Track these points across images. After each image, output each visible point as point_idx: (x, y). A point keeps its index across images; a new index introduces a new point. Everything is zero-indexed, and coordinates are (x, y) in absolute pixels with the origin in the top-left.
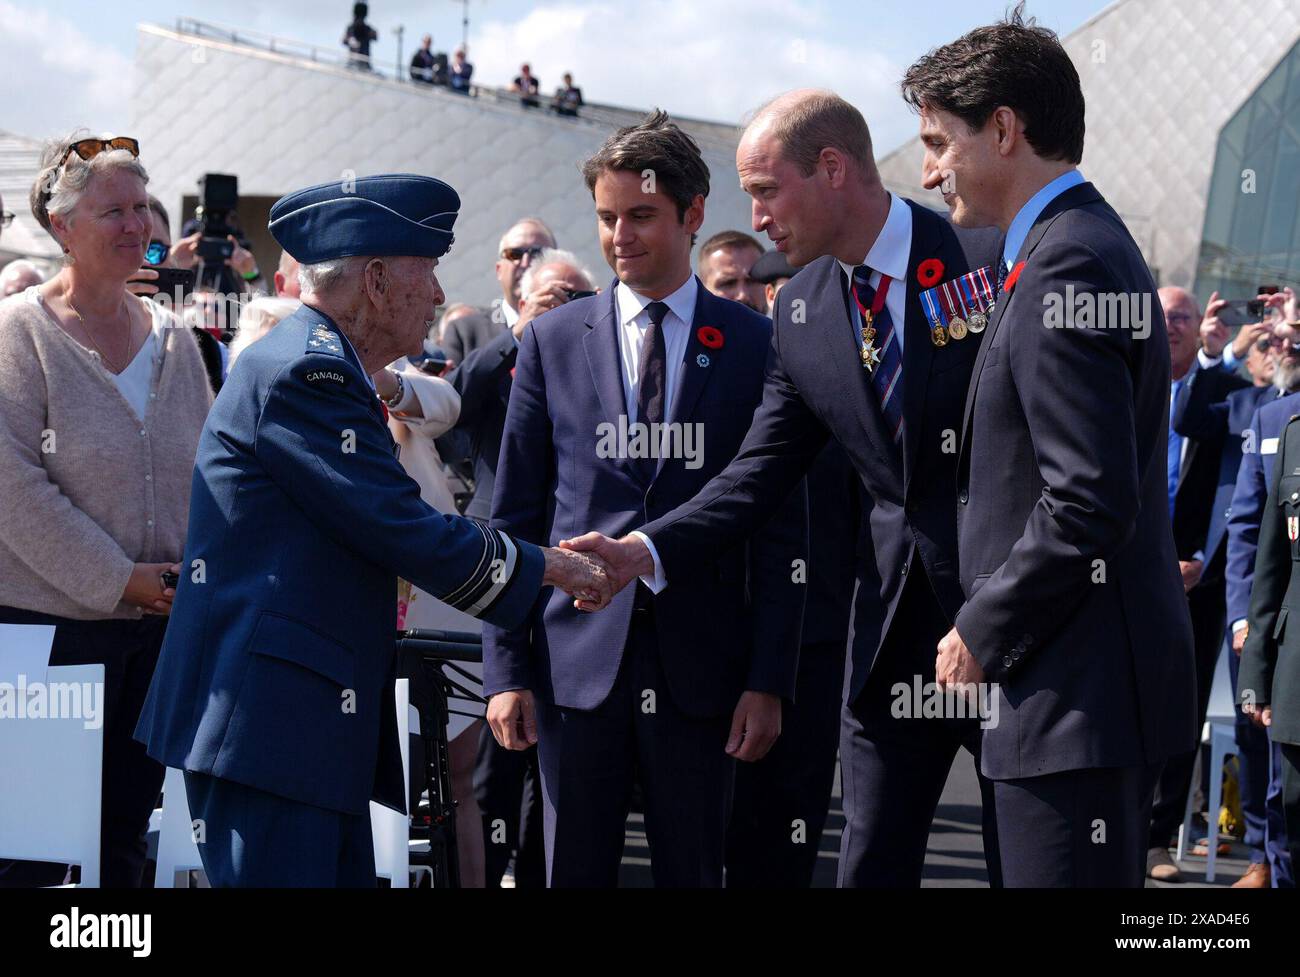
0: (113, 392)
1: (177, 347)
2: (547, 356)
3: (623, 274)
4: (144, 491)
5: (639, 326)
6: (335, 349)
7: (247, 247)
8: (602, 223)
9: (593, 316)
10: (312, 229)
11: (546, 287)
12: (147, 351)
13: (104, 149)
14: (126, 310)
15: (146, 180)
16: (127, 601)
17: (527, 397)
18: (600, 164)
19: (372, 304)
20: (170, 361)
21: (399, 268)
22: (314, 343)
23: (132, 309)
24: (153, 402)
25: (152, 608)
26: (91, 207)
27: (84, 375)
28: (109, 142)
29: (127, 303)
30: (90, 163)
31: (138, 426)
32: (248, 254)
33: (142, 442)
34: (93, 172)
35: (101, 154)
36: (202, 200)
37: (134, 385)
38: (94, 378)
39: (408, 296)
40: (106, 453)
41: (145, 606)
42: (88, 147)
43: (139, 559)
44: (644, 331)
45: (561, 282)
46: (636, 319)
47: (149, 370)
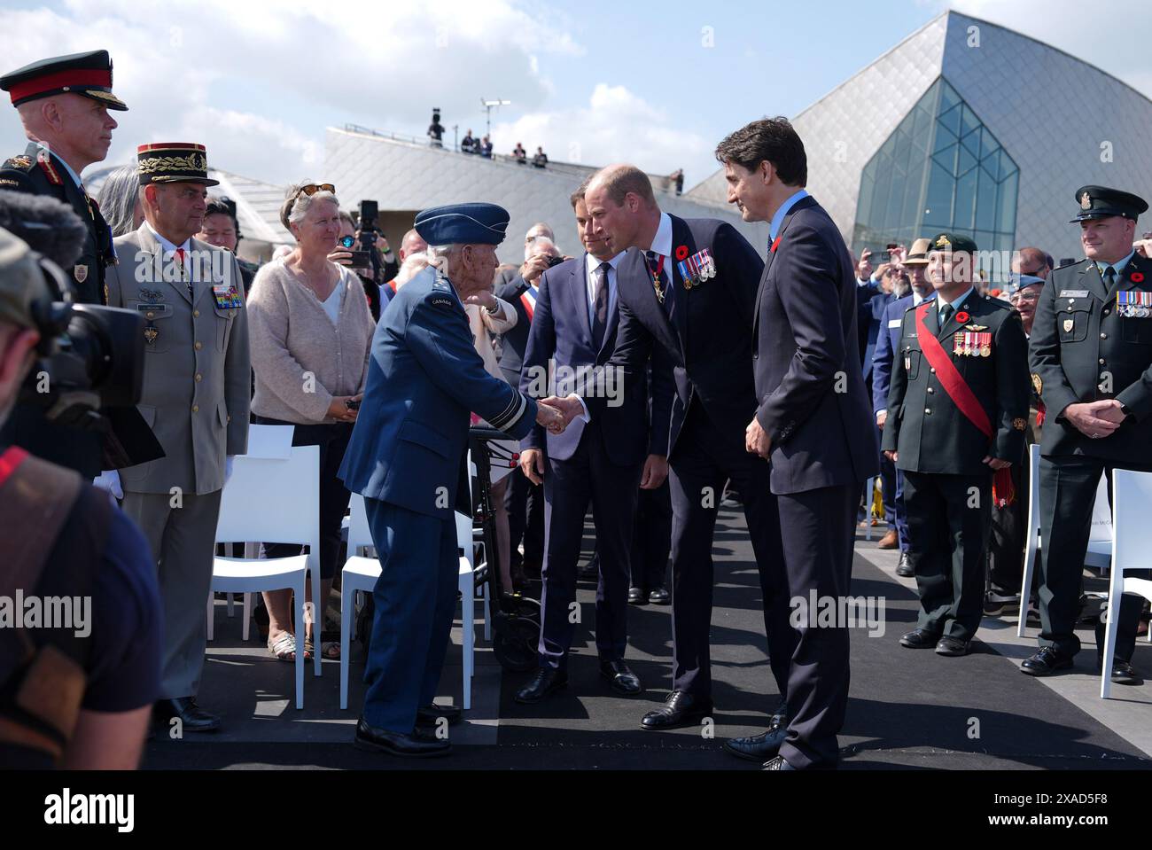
0: (321, 311)
1: (353, 287)
2: (552, 288)
3: (589, 249)
4: (337, 361)
5: (597, 274)
6: (447, 288)
7: (383, 236)
8: (579, 224)
9: (575, 269)
10: (436, 229)
11: (538, 255)
12: (338, 290)
13: (318, 190)
14: (327, 270)
15: (338, 205)
16: (329, 416)
17: (542, 308)
18: (578, 195)
19: (464, 267)
20: (349, 294)
21: (479, 250)
22: (436, 285)
23: (330, 269)
24: (341, 316)
25: (343, 419)
26: (311, 219)
27: (307, 303)
28: (321, 186)
29: (328, 266)
30: (311, 197)
31: (334, 328)
32: (384, 240)
33: (336, 336)
34: (312, 201)
35: (317, 193)
36: (360, 214)
37: (331, 306)
38: (312, 304)
39: (483, 264)
40: (318, 342)
41: (338, 418)
42: (310, 189)
43: (335, 394)
44: (599, 276)
45: (546, 253)
46: (595, 270)
47: (339, 300)
